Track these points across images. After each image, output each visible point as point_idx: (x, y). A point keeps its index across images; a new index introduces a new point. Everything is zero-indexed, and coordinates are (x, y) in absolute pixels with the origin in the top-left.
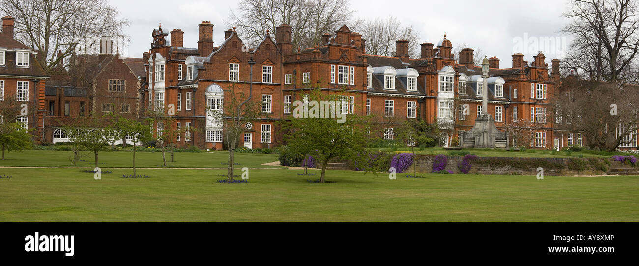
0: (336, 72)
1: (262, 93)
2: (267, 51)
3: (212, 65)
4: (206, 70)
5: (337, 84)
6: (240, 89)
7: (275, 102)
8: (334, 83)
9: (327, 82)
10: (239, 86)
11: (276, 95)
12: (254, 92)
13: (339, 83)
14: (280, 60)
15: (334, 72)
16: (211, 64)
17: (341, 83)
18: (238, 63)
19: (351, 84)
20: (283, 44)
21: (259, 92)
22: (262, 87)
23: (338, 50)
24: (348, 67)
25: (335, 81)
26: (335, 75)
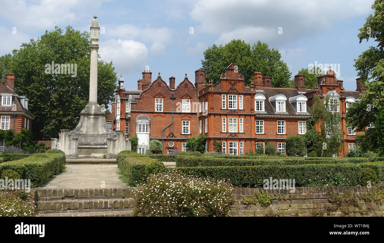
0: (226, 100)
1: (182, 120)
2: (185, 89)
3: (142, 100)
4: (136, 104)
5: (227, 110)
6: (164, 117)
7: (193, 126)
8: (225, 108)
9: (219, 108)
10: (163, 115)
11: (193, 120)
12: (175, 119)
13: (229, 109)
14: (196, 95)
15: (225, 100)
16: (140, 99)
17: (231, 109)
18: (162, 98)
19: (240, 109)
20: (198, 84)
21: (180, 119)
22: (182, 115)
23: (228, 83)
24: (237, 96)
25: (225, 107)
26: (225, 102)
